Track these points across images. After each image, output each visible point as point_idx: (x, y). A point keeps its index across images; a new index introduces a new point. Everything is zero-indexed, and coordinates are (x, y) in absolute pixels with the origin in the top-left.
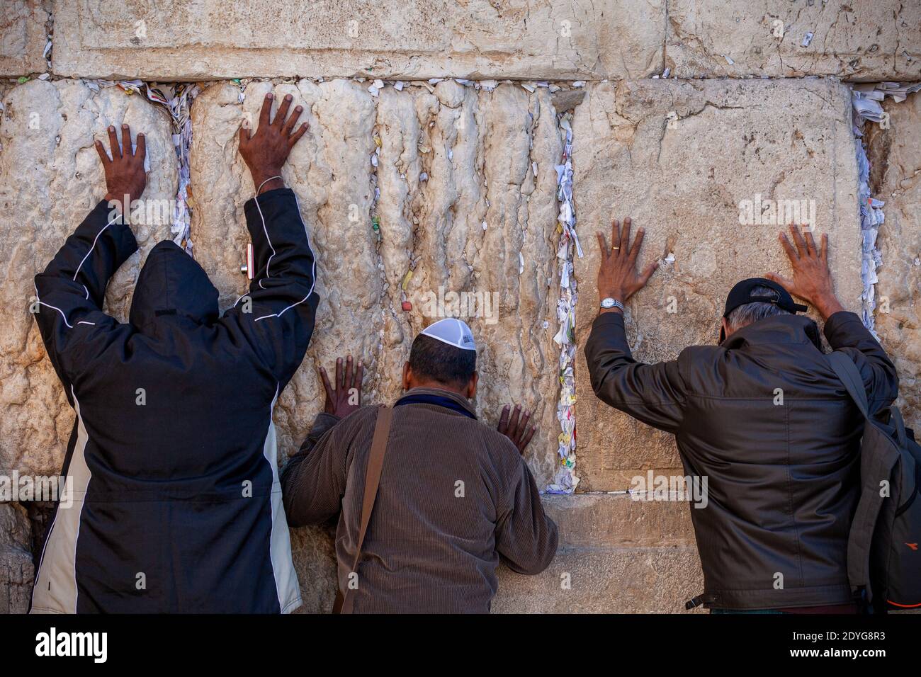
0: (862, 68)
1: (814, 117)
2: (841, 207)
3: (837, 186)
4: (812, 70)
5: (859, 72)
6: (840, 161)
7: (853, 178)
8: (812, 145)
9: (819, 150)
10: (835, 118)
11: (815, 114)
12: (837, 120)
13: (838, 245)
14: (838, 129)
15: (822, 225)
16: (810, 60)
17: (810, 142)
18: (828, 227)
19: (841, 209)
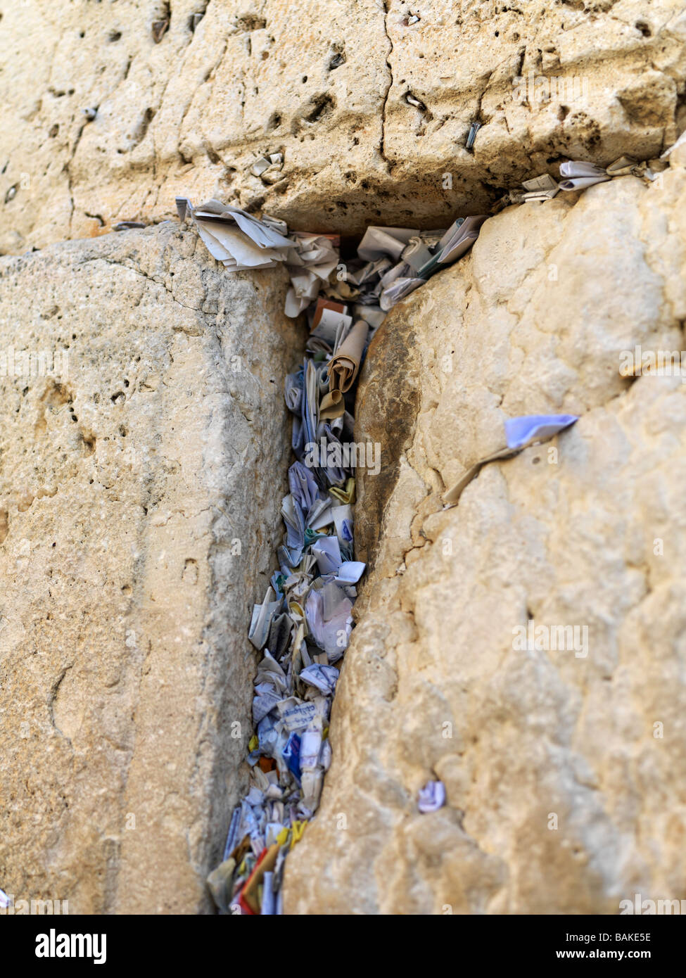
0: (287, 175)
1: (114, 330)
2: (156, 605)
3: (152, 536)
4: (145, 210)
5: (282, 190)
6: (168, 453)
7: (205, 502)
8: (92, 416)
9: (110, 428)
10: (170, 326)
11: (119, 322)
12: (177, 329)
13: (133, 740)
14: (177, 357)
15: (88, 672)
16: (143, 183)
17: (90, 406)
18: (106, 680)
19: (156, 613)
